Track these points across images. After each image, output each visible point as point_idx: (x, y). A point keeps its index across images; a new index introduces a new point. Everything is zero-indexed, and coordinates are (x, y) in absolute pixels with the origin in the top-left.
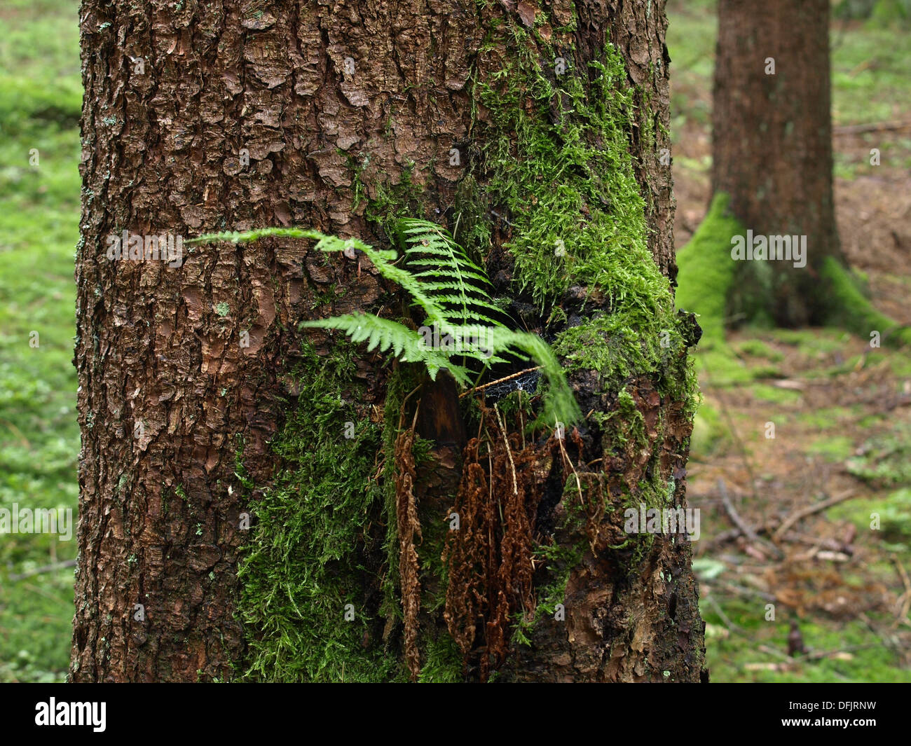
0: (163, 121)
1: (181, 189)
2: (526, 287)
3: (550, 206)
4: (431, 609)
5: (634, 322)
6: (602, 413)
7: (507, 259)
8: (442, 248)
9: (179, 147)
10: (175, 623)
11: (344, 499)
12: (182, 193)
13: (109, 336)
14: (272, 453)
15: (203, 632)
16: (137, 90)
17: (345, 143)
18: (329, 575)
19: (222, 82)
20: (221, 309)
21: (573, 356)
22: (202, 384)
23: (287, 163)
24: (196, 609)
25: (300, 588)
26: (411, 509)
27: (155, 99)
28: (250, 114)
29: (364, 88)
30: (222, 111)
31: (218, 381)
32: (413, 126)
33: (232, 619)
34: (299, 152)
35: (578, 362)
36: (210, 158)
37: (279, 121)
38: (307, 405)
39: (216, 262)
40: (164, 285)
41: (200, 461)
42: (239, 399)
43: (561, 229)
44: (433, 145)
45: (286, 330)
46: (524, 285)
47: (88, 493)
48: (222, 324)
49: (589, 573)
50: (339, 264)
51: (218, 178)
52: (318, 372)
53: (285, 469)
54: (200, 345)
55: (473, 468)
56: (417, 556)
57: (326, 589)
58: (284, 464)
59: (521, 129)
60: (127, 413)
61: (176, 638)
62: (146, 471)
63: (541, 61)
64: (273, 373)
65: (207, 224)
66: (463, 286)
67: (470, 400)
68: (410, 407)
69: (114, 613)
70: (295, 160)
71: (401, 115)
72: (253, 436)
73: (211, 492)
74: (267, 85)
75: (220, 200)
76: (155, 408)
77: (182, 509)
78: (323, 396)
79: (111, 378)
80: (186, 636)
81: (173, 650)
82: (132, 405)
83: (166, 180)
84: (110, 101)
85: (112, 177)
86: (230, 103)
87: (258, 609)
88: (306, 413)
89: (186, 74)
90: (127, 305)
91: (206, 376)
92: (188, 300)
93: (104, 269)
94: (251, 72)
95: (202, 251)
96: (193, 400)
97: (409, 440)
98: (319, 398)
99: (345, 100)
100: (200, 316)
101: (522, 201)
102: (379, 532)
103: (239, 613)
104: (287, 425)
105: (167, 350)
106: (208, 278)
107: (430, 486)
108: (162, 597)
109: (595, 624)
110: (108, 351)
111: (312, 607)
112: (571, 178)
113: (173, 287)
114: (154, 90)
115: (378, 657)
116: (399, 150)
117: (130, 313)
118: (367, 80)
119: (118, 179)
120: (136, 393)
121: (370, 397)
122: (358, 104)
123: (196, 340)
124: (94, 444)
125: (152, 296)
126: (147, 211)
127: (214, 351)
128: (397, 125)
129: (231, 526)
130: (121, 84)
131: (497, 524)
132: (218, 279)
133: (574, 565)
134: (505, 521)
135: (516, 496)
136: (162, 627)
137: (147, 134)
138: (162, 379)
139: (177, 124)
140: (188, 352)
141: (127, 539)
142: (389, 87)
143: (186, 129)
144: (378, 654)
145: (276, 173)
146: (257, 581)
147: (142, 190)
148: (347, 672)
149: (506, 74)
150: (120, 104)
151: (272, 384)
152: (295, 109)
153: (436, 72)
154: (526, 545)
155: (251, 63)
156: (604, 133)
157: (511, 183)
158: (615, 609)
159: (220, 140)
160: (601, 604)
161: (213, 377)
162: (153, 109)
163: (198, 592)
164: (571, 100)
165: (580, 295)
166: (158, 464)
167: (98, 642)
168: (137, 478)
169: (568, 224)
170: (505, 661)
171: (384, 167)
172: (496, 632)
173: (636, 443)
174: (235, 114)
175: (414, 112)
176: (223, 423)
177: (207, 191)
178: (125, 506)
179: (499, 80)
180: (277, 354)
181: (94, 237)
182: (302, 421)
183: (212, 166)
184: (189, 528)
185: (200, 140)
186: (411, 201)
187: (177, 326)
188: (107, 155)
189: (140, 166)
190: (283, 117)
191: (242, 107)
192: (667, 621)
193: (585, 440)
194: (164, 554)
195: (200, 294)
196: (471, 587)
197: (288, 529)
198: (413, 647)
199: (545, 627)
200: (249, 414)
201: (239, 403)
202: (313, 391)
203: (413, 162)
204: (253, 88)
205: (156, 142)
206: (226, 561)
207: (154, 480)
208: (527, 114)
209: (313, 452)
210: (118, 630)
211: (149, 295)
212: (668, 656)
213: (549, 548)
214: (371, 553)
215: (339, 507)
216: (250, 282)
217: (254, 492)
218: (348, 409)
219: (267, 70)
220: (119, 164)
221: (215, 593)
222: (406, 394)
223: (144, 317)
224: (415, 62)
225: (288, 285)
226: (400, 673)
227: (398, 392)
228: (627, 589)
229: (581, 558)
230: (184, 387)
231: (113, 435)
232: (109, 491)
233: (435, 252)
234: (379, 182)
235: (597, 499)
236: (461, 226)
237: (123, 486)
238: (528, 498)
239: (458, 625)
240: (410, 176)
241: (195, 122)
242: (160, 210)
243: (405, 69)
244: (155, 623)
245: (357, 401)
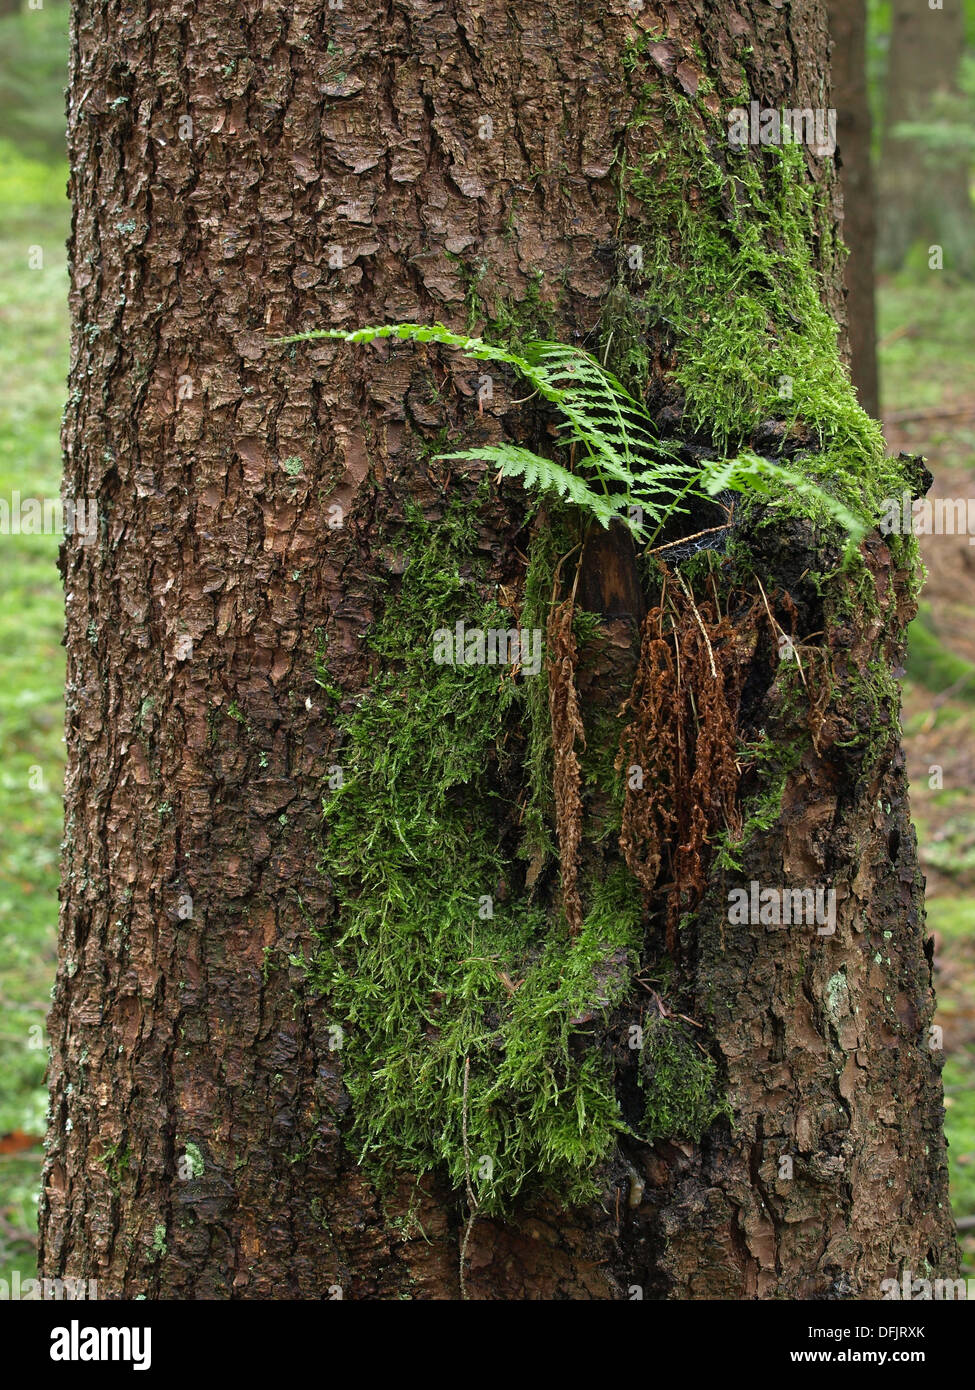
0: (206, 222)
1: (232, 310)
2: (703, 425)
3: (728, 324)
4: (598, 838)
5: (849, 463)
6: (819, 574)
7: (673, 392)
8: (592, 375)
9: (230, 255)
10: (229, 888)
11: (469, 705)
12: (234, 315)
13: (125, 514)
14: (368, 650)
15: (271, 895)
16: (168, 185)
17: (456, 245)
18: (451, 806)
19: (291, 167)
20: (292, 466)
21: (778, 503)
22: (266, 566)
23: (381, 270)
24: (261, 867)
25: (412, 824)
26: (571, 705)
27: (195, 193)
28: (330, 208)
29: (479, 174)
30: (289, 205)
31: (287, 560)
32: (541, 226)
33: (315, 873)
34: (396, 255)
35: (785, 510)
36: (273, 266)
37: (371, 215)
38: (414, 586)
39: (283, 404)
40: (209, 438)
41: (263, 670)
42: (320, 583)
43: (744, 351)
44: (566, 251)
45: (382, 489)
46: (701, 422)
47: (91, 730)
48: (292, 485)
49: (809, 780)
50: (451, 402)
51: (286, 294)
52: (427, 542)
53: (385, 670)
54: (261, 516)
55: (656, 646)
56: (579, 767)
57: (446, 826)
58: (384, 664)
59: (685, 227)
60: (153, 613)
61: (231, 908)
62: (184, 689)
63: (707, 139)
64: (366, 547)
65: (269, 355)
66: (622, 423)
67: (648, 560)
68: (568, 573)
69: (136, 885)
70: (391, 267)
71: (526, 211)
72: (339, 630)
73: (280, 708)
74: (353, 169)
75: (288, 322)
76: (197, 604)
77: (239, 735)
78: (434, 573)
79: (129, 569)
80: (246, 904)
81: (226, 925)
82: (162, 602)
83: (211, 300)
84: (125, 202)
85: (129, 303)
86: (301, 194)
87: (354, 856)
88: (413, 597)
89: (239, 159)
90: (154, 469)
91: (271, 555)
92: (244, 456)
93: (118, 425)
94: (330, 152)
95: (262, 390)
96: (251, 589)
97: (567, 615)
98: (430, 576)
99: (455, 189)
100: (262, 476)
101: (688, 320)
102: (519, 746)
103: (325, 865)
104: (387, 613)
105: (214, 524)
106: (272, 426)
107: (597, 673)
108: (208, 856)
109: (815, 849)
110: (124, 534)
111: (429, 849)
112: (750, 289)
113: (222, 440)
114: (194, 182)
115: (518, 913)
116: (523, 256)
117: (159, 480)
118: (482, 164)
119: (138, 304)
120: (169, 585)
121: (496, 575)
122: (472, 194)
123: (256, 508)
124: (100, 664)
125: (192, 454)
126: (184, 341)
127: (281, 522)
128: (520, 222)
129: (311, 750)
130: (144, 177)
131: (689, 719)
132: (286, 427)
133: (791, 768)
134: (699, 713)
135: (714, 679)
136: (210, 895)
137: (184, 240)
138: (206, 563)
139: (226, 225)
140: (245, 526)
141: (155, 783)
142: (511, 174)
143: (239, 231)
144: (519, 908)
145: (367, 284)
146: (351, 818)
147: (177, 313)
148: (477, 934)
149: (664, 156)
150: (142, 203)
151: (365, 560)
152: (390, 200)
153: (570, 155)
154: (729, 744)
155: (331, 141)
156: (786, 236)
157: (673, 296)
158: (839, 831)
159: (288, 243)
160: (822, 822)
161: (280, 556)
162: (192, 208)
163: (263, 843)
164: (747, 191)
165: (777, 431)
166: (202, 677)
167: (111, 927)
168: (171, 699)
169: (752, 346)
170: (703, 897)
171: (505, 277)
172: (688, 861)
173: (866, 610)
174: (309, 209)
175: (542, 207)
176: (296, 616)
177: (270, 311)
178: (152, 739)
179: (655, 163)
180: (371, 521)
181: (99, 385)
182: (409, 607)
183: (276, 278)
184: (248, 759)
185: (259, 245)
186: (540, 322)
187: (227, 492)
188: (121, 273)
189: (173, 283)
190: (375, 210)
191: (318, 200)
192: (888, 865)
193: (800, 608)
194: (212, 798)
195: (260, 447)
196: (654, 805)
197: (394, 747)
198: (573, 891)
199: (757, 849)
200: (334, 600)
201: (318, 588)
202: (422, 568)
203: (541, 272)
204: (332, 173)
205: (195, 249)
206: (305, 798)
207: (195, 700)
208: (692, 208)
209: (424, 647)
210: (143, 908)
211: (188, 452)
212: (889, 911)
213: (761, 746)
214: (508, 775)
215: (464, 715)
216: (331, 428)
217: (343, 704)
218: (470, 590)
219: (352, 150)
220: (140, 283)
221: (288, 842)
222: (560, 556)
223: (180, 483)
224: (543, 142)
225: (385, 429)
226: (553, 929)
227: (548, 554)
228: (853, 805)
229: (799, 758)
230: (239, 572)
231: (134, 645)
232: (126, 723)
233: (584, 379)
234: (500, 297)
235: (820, 681)
236: (612, 350)
237: (149, 713)
238: (729, 683)
239: (637, 854)
240: (538, 291)
241: (252, 221)
242: (202, 340)
243: (531, 151)
244: (200, 892)
245: (479, 580)
